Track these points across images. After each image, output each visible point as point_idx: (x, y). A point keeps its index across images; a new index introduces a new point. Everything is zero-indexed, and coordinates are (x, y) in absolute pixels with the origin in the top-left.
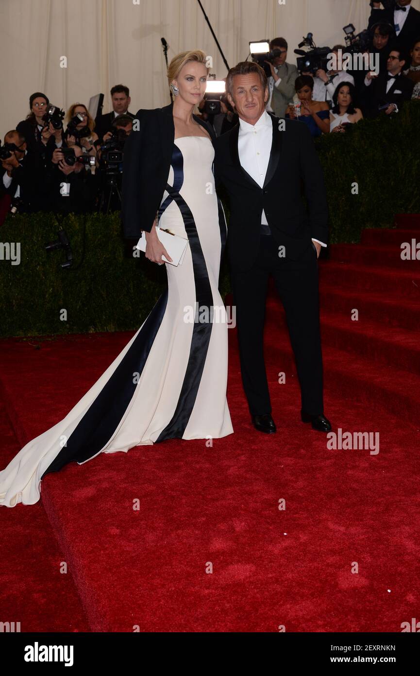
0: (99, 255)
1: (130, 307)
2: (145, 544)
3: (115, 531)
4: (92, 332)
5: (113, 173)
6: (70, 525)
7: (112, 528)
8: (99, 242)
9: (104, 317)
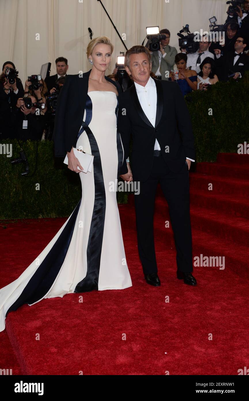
0: (46, 167)
1: (66, 202)
2: (74, 359)
3: (54, 350)
4: (40, 217)
6: (24, 346)
7: (52, 348)
8: (46, 159)
9: (49, 208)
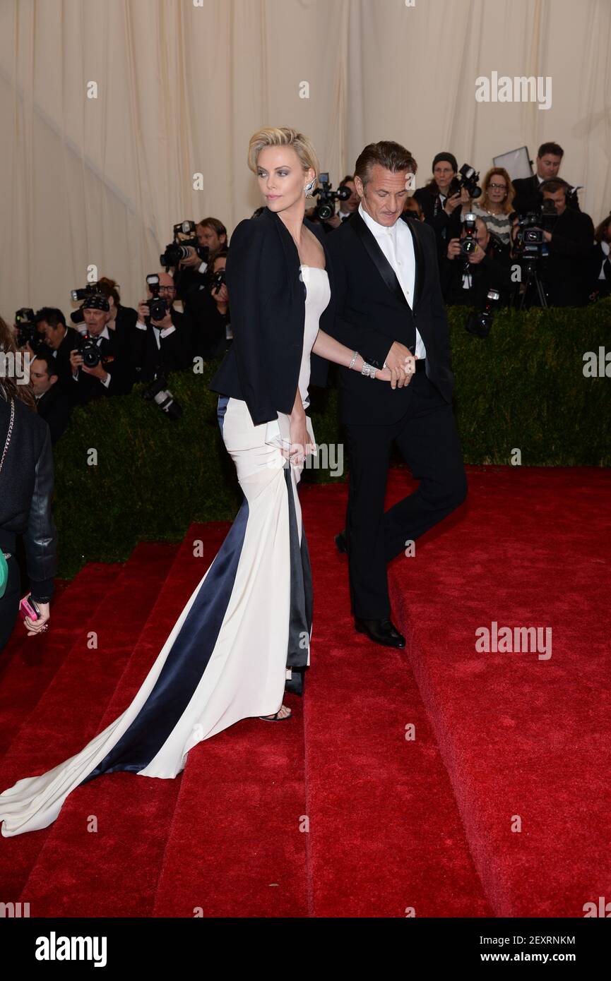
0: (505, 363)
1: (541, 435)
2: (550, 744)
3: (508, 721)
4: (487, 464)
5: (531, 257)
6: (450, 706)
7: (505, 718)
8: (507, 347)
9: (505, 446)
